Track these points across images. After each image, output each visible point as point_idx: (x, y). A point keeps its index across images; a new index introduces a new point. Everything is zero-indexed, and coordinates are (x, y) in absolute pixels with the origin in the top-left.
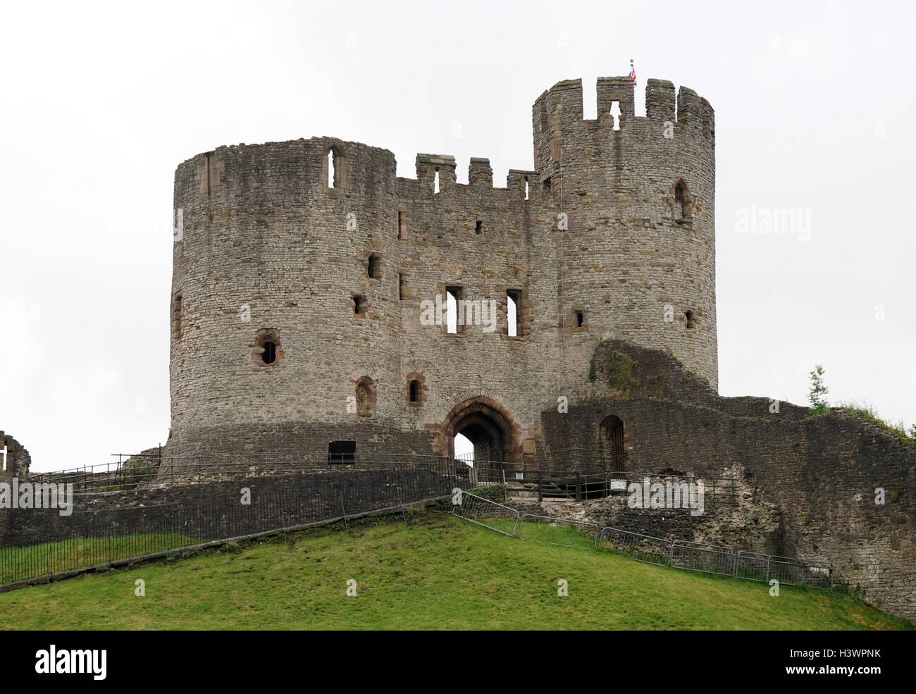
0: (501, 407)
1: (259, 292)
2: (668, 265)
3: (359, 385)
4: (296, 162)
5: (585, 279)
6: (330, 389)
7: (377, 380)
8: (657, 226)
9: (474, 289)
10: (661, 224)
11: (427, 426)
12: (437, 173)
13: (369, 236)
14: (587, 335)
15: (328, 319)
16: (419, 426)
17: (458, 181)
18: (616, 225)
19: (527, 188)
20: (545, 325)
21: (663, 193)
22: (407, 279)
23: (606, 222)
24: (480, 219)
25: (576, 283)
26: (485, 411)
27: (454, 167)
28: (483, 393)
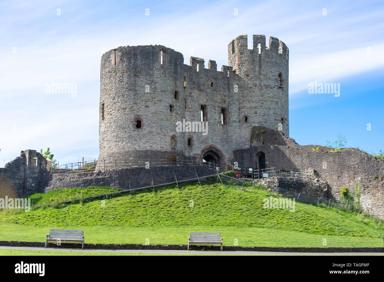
0: (219, 149)
1: (135, 102)
2: (277, 102)
3: (172, 138)
4: (149, 53)
5: (248, 105)
6: (161, 138)
7: (178, 137)
8: (273, 88)
9: (210, 106)
10: (274, 87)
11: (194, 154)
12: (198, 64)
13: (175, 83)
14: (249, 125)
15: (161, 113)
16: (191, 154)
17: (205, 68)
18: (259, 87)
19: (228, 72)
20: (234, 121)
21: (275, 76)
22: (188, 101)
23: (256, 85)
24: (212, 81)
25: (245, 107)
26: (214, 150)
27: (204, 62)
28: (213, 144)
